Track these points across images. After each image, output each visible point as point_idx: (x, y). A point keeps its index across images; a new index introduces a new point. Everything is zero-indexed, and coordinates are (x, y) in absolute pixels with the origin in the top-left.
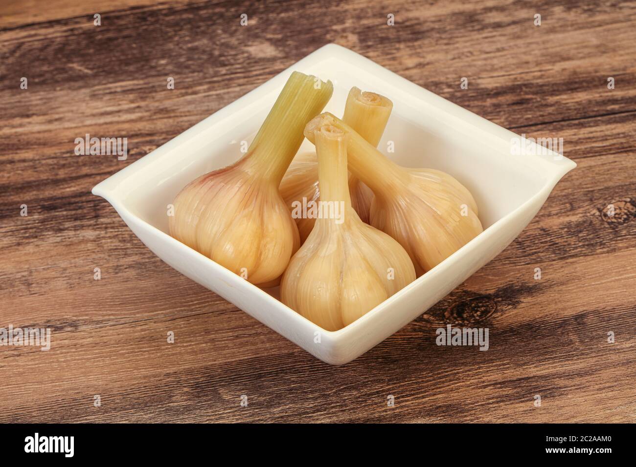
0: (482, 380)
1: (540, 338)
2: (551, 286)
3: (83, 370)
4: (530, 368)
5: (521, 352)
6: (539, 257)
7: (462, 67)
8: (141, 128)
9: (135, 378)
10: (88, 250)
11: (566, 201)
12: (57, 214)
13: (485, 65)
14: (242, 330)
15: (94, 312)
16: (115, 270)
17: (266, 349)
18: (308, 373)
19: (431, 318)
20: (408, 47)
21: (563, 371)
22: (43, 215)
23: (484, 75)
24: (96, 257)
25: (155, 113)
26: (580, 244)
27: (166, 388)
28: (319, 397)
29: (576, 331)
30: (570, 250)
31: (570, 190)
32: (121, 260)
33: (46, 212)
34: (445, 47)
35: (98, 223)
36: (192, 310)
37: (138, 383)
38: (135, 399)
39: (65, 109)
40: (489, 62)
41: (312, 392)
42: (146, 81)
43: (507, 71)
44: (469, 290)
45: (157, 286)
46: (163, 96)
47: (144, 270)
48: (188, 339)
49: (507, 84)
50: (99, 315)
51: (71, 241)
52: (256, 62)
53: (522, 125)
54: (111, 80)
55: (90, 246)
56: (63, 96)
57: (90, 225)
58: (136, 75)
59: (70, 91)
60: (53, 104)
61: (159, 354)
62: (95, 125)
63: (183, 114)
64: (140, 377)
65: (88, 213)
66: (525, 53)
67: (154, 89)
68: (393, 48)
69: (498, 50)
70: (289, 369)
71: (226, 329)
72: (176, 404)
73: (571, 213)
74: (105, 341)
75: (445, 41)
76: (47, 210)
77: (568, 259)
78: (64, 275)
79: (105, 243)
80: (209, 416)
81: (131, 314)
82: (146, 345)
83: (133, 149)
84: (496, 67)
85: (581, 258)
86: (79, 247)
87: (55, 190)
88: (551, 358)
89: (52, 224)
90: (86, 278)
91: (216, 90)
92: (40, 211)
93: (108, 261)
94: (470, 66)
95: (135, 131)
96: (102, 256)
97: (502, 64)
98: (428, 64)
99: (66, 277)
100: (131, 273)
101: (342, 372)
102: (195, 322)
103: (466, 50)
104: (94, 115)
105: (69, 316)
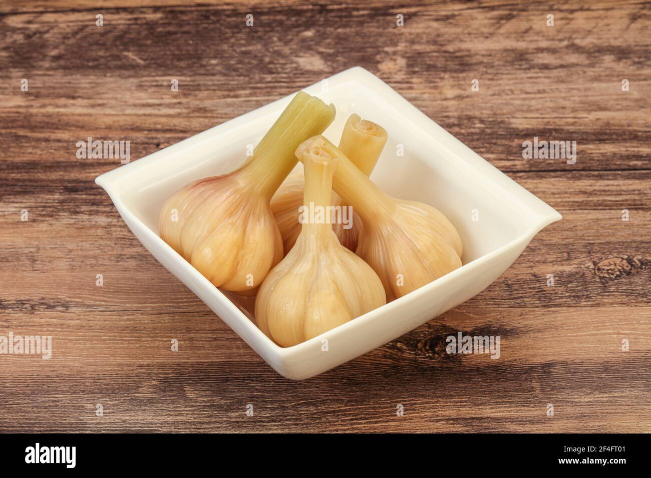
0: (436, 414)
1: (503, 381)
2: (527, 332)
3: (64, 350)
4: (486, 409)
5: (481, 392)
6: (524, 302)
7: (500, 104)
8: (176, 124)
9: (109, 365)
10: (97, 236)
11: (565, 250)
12: (77, 196)
13: (522, 105)
14: (221, 333)
15: (88, 296)
16: (118, 258)
17: (239, 355)
18: (273, 383)
19: (404, 347)
20: (453, 77)
21: (516, 416)
22: (63, 195)
23: (518, 115)
24: (102, 243)
25: (194, 111)
26: (567, 294)
27: (136, 379)
28: (277, 408)
29: (540, 379)
30: (555, 299)
31: (571, 240)
32: (125, 249)
33: (67, 193)
34: (488, 82)
35: (113, 210)
36: (179, 307)
37: (111, 370)
38: (105, 385)
39: (110, 96)
40: (527, 102)
41: (272, 402)
42: (193, 78)
43: (541, 114)
44: (448, 324)
45: (152, 279)
46: (205, 95)
47: (145, 262)
48: (169, 335)
49: (539, 126)
50: (92, 300)
51: (84, 225)
52: (302, 74)
53: (543, 169)
54: (160, 73)
55: (100, 232)
56: (111, 83)
57: (105, 212)
58: (186, 72)
59: (118, 79)
60: (100, 89)
61: (137, 345)
62: (135, 115)
63: (219, 116)
64: (115, 365)
65: (105, 200)
66: (564, 98)
67: (198, 87)
68: (438, 76)
69: (539, 92)
70: (255, 377)
71: (206, 330)
72: (141, 395)
73: (566, 263)
74: (91, 325)
75: (490, 76)
76: (69, 192)
77: (551, 307)
78: (68, 257)
79: (115, 231)
80: (170, 411)
81: (121, 303)
82: (128, 335)
83: (163, 143)
84: (532, 108)
85: (564, 308)
86: (90, 232)
87: (81, 173)
88: (509, 402)
89: (69, 205)
90: (88, 263)
91: (257, 96)
92: (62, 191)
93: (113, 249)
94: (507, 104)
95: (170, 126)
96: (109, 243)
97: (539, 106)
98: (467, 97)
99: (70, 258)
100: (132, 263)
101: (305, 387)
102: (179, 319)
103: (507, 88)
104: (135, 105)
105: (63, 296)
